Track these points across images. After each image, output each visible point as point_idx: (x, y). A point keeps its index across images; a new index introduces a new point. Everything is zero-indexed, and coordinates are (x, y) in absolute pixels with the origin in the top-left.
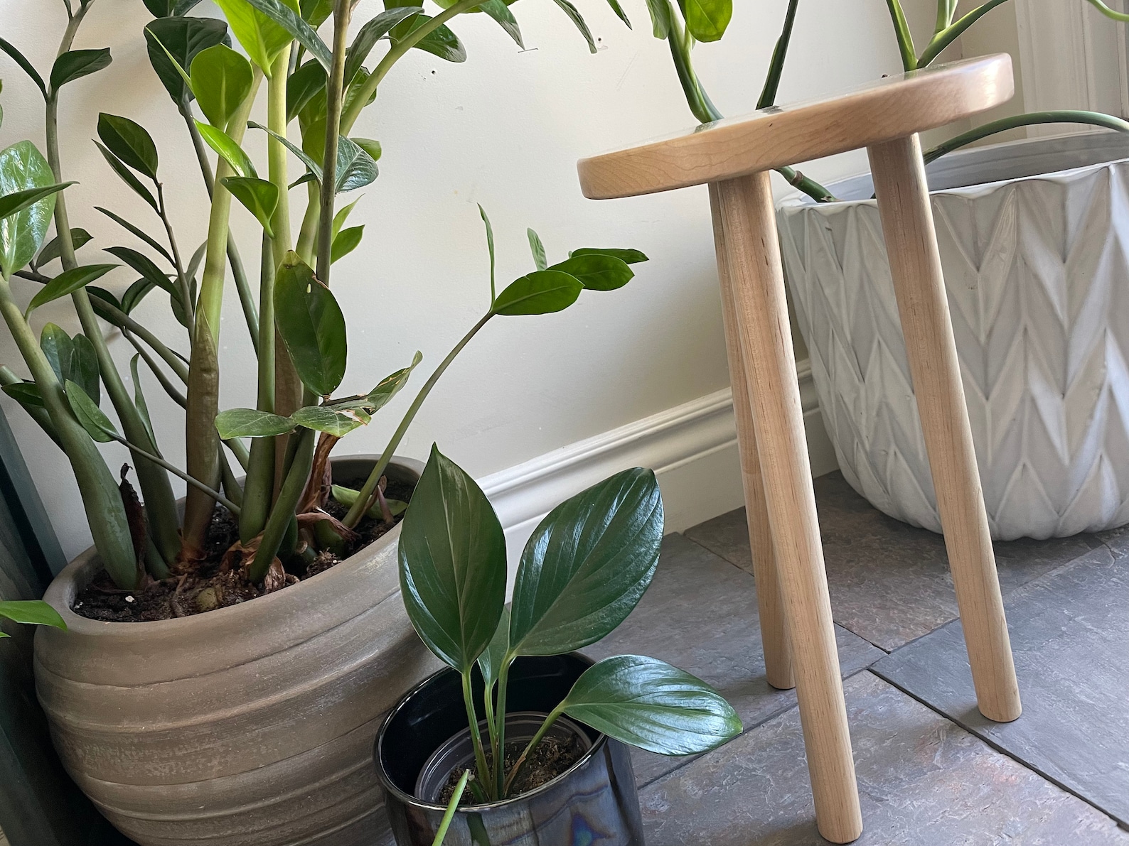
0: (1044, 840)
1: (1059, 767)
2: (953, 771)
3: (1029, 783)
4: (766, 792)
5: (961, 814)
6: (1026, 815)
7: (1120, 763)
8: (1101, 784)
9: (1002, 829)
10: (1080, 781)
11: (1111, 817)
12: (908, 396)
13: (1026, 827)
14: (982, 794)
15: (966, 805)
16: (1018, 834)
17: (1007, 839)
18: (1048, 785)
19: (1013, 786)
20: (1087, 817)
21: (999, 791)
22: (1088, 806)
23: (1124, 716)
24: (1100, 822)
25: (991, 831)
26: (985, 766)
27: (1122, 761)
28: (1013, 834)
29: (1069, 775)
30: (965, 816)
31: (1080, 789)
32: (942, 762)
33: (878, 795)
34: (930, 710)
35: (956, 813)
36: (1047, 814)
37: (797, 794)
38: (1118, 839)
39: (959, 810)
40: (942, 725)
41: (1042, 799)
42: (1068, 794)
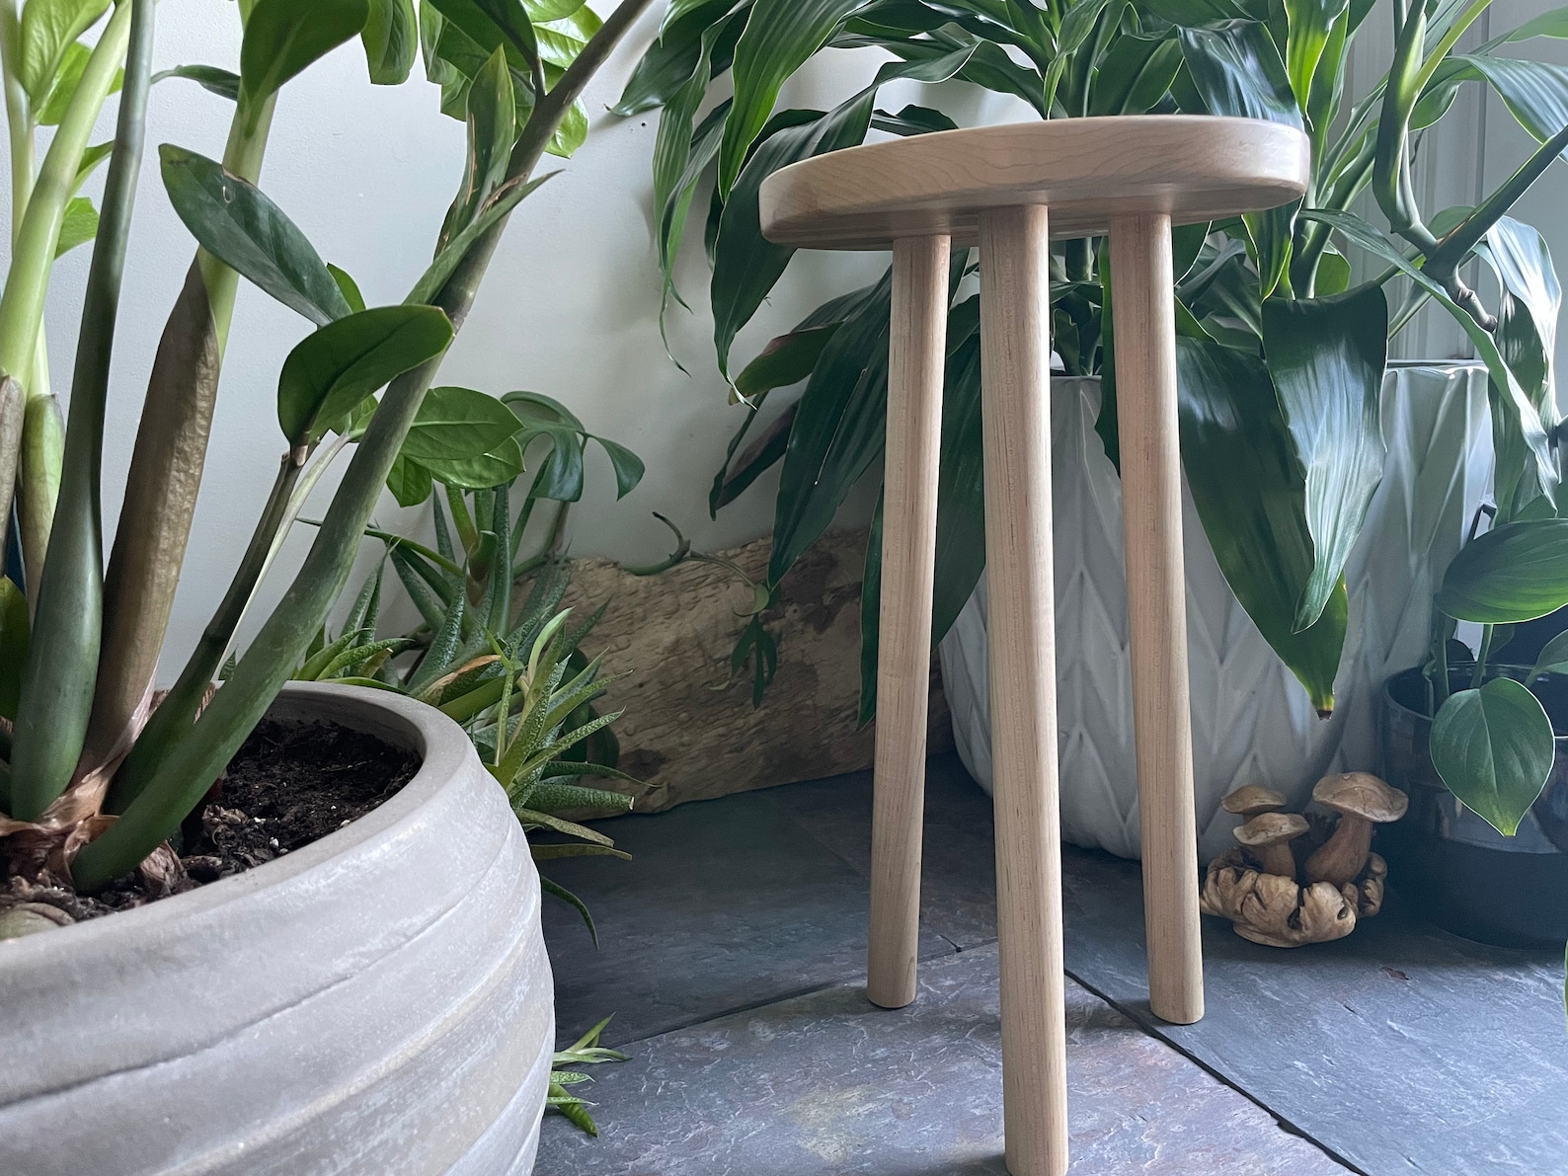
0: (1185, 1128)
1: (1221, 1057)
2: (1092, 1048)
3: (1182, 1070)
4: (856, 1044)
5: (1090, 1091)
6: (1169, 1101)
7: (1296, 1062)
8: (1267, 1080)
9: (1136, 1110)
10: (1242, 1074)
11: (1273, 1114)
12: (1115, 654)
13: (1167, 1112)
14: (1121, 1074)
15: (1099, 1083)
16: (1155, 1119)
17: (1141, 1121)
18: (1203, 1074)
19: (1161, 1070)
20: (1245, 1112)
21: (1143, 1073)
22: (1248, 1101)
23: (1314, 1017)
24: (1259, 1118)
25: (1122, 1110)
26: (1132, 1047)
27: (1299, 1060)
28: (1148, 1117)
29: (1231, 1066)
30: (1094, 1093)
31: (1241, 1083)
32: (1081, 1037)
33: (994, 1061)
34: (1080, 986)
35: (1084, 1089)
36: (1196, 1103)
37: (894, 1050)
38: (1276, 1137)
39: (1089, 1086)
40: (1089, 1001)
41: (1193, 1087)
42: (1226, 1087)
